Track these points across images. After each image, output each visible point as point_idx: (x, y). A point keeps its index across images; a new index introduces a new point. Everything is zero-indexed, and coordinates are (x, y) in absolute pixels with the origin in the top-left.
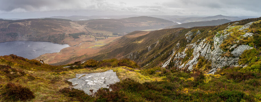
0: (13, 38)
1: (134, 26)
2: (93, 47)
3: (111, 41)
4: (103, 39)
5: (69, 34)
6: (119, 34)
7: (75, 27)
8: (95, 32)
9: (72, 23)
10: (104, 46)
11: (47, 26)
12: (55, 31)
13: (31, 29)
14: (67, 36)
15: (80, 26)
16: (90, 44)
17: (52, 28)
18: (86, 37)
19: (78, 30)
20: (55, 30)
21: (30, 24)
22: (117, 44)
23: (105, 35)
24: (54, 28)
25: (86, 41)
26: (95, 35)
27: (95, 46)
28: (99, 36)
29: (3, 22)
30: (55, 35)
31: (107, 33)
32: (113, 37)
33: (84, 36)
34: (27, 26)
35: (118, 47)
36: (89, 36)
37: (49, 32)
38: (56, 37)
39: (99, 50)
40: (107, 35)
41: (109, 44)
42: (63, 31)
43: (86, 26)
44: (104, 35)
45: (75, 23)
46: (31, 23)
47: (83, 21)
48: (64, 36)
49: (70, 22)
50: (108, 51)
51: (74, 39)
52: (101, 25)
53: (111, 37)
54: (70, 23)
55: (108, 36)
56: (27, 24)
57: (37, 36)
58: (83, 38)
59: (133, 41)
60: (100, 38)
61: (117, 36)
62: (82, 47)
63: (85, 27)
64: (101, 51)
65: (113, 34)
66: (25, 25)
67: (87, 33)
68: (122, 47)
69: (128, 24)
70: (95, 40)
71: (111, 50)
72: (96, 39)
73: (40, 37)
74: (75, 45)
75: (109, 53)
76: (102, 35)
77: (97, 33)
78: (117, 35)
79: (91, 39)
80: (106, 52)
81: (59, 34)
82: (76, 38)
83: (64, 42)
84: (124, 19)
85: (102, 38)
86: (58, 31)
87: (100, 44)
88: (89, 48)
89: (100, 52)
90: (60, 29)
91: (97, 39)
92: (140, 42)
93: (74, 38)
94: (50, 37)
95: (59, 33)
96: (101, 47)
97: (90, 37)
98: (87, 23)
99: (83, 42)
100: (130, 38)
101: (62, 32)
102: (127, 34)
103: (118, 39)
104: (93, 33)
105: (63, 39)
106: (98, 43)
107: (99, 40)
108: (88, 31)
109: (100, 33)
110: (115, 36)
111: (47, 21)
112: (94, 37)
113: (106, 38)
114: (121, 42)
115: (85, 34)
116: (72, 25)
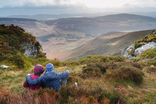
2: (65, 50)
3: (84, 43)
4: (75, 41)
6: (92, 35)
7: (42, 28)
8: (66, 33)
9: (38, 23)
10: (77, 49)
15: (48, 27)
16: (61, 47)
18: (56, 39)
19: (46, 31)
22: (90, 46)
23: (78, 36)
25: (57, 44)
26: (67, 36)
27: (67, 49)
28: (70, 38)
31: (79, 34)
33: (54, 38)
35: (90, 50)
36: (60, 38)
39: (70, 53)
40: (80, 37)
41: (82, 46)
44: (76, 36)
45: (42, 23)
47: (51, 21)
49: (36, 22)
50: (80, 54)
51: (42, 42)
52: (72, 25)
53: (83, 38)
54: (36, 24)
58: (53, 41)
59: (106, 43)
60: (72, 40)
61: (90, 38)
62: (52, 52)
63: (55, 27)
64: (73, 54)
65: (86, 35)
67: (57, 35)
69: (103, 23)
70: (67, 42)
72: (67, 41)
75: (80, 56)
76: (73, 37)
78: (90, 36)
79: (62, 42)
80: (78, 55)
82: (45, 41)
85: (74, 40)
87: (72, 46)
88: (61, 51)
89: (71, 56)
91: (69, 41)
92: (114, 44)
96: (73, 50)
97: (61, 39)
98: (56, 23)
99: (53, 45)
100: (104, 39)
104: (64, 35)
106: (70, 45)
107: (71, 43)
108: (58, 33)
109: (71, 35)
110: (89, 38)
111: (3, 22)
112: (65, 39)
113: (78, 40)
114: (93, 44)
115: (55, 36)
116: (38, 26)
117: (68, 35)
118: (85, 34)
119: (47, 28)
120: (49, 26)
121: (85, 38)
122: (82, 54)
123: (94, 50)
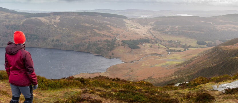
0: (29, 42)
1: (234, 29)
2: (164, 64)
3: (194, 55)
4: (180, 51)
5: (122, 41)
6: (207, 42)
7: (132, 29)
8: (166, 38)
9: (128, 21)
10: (183, 63)
11: (86, 25)
12: (99, 35)
13: (60, 29)
14: (119, 45)
15: (141, 27)
16: (158, 60)
17: (94, 30)
18: (151, 46)
19: (137, 34)
20: (99, 32)
21: (59, 21)
22: (206, 60)
23: (184, 44)
24: (97, 29)
25: (152, 54)
26: (167, 44)
27: (168, 63)
28: (173, 47)
29: (15, 15)
30: (98, 41)
31: (187, 40)
32: (197, 47)
33: (148, 45)
34: (53, 23)
35: (207, 66)
36: (157, 45)
37: (88, 35)
38: (101, 46)
39: (173, 71)
40: (188, 45)
41: (191, 60)
42: (112, 35)
43: (150, 27)
44: (181, 44)
45: (133, 22)
46: (59, 19)
47: (146, 19)
48: (114, 44)
49: (124, 20)
50: (190, 72)
51: (130, 49)
52: (177, 27)
53: (193, 47)
54: (125, 23)
55: (190, 46)
56: (53, 20)
57: (69, 42)
58: (146, 49)
59: (232, 56)
60: (175, 49)
61: (205, 47)
62: (143, 65)
63: (150, 29)
64: (178, 72)
65: (197, 43)
66: (51, 22)
67: (153, 41)
68: (214, 65)
69: (224, 26)
70: (167, 53)
71: (194, 71)
72: (168, 51)
73: (74, 43)
74: (132, 60)
75: (191, 75)
76: (178, 44)
77: (169, 40)
78: (204, 44)
79: (160, 51)
80: (186, 74)
81: (105, 41)
82: (134, 48)
83: (113, 54)
84: (216, 17)
85: (179, 49)
86: (104, 35)
87: (175, 60)
88: (157, 66)
89: (175, 74)
90: (108, 32)
91: (171, 51)
93: (130, 47)
94: (90, 45)
95: (105, 38)
96: (178, 65)
97: (159, 48)
98: (153, 23)
99: (146, 55)
100: (228, 50)
101: (111, 37)
102: (222, 42)
103: (206, 52)
104: (164, 41)
105: (111, 49)
106: (172, 57)
107: (173, 54)
108: (155, 37)
109: (175, 41)
110: (202, 47)
111: (85, 17)
112: (164, 47)
113: (185, 50)
114: (211, 57)
115: (150, 41)
116: (127, 25)
117: (170, 42)
118: (196, 41)
119: (139, 28)
120: (143, 27)
121: (195, 47)
122: (194, 73)
123: (215, 66)
